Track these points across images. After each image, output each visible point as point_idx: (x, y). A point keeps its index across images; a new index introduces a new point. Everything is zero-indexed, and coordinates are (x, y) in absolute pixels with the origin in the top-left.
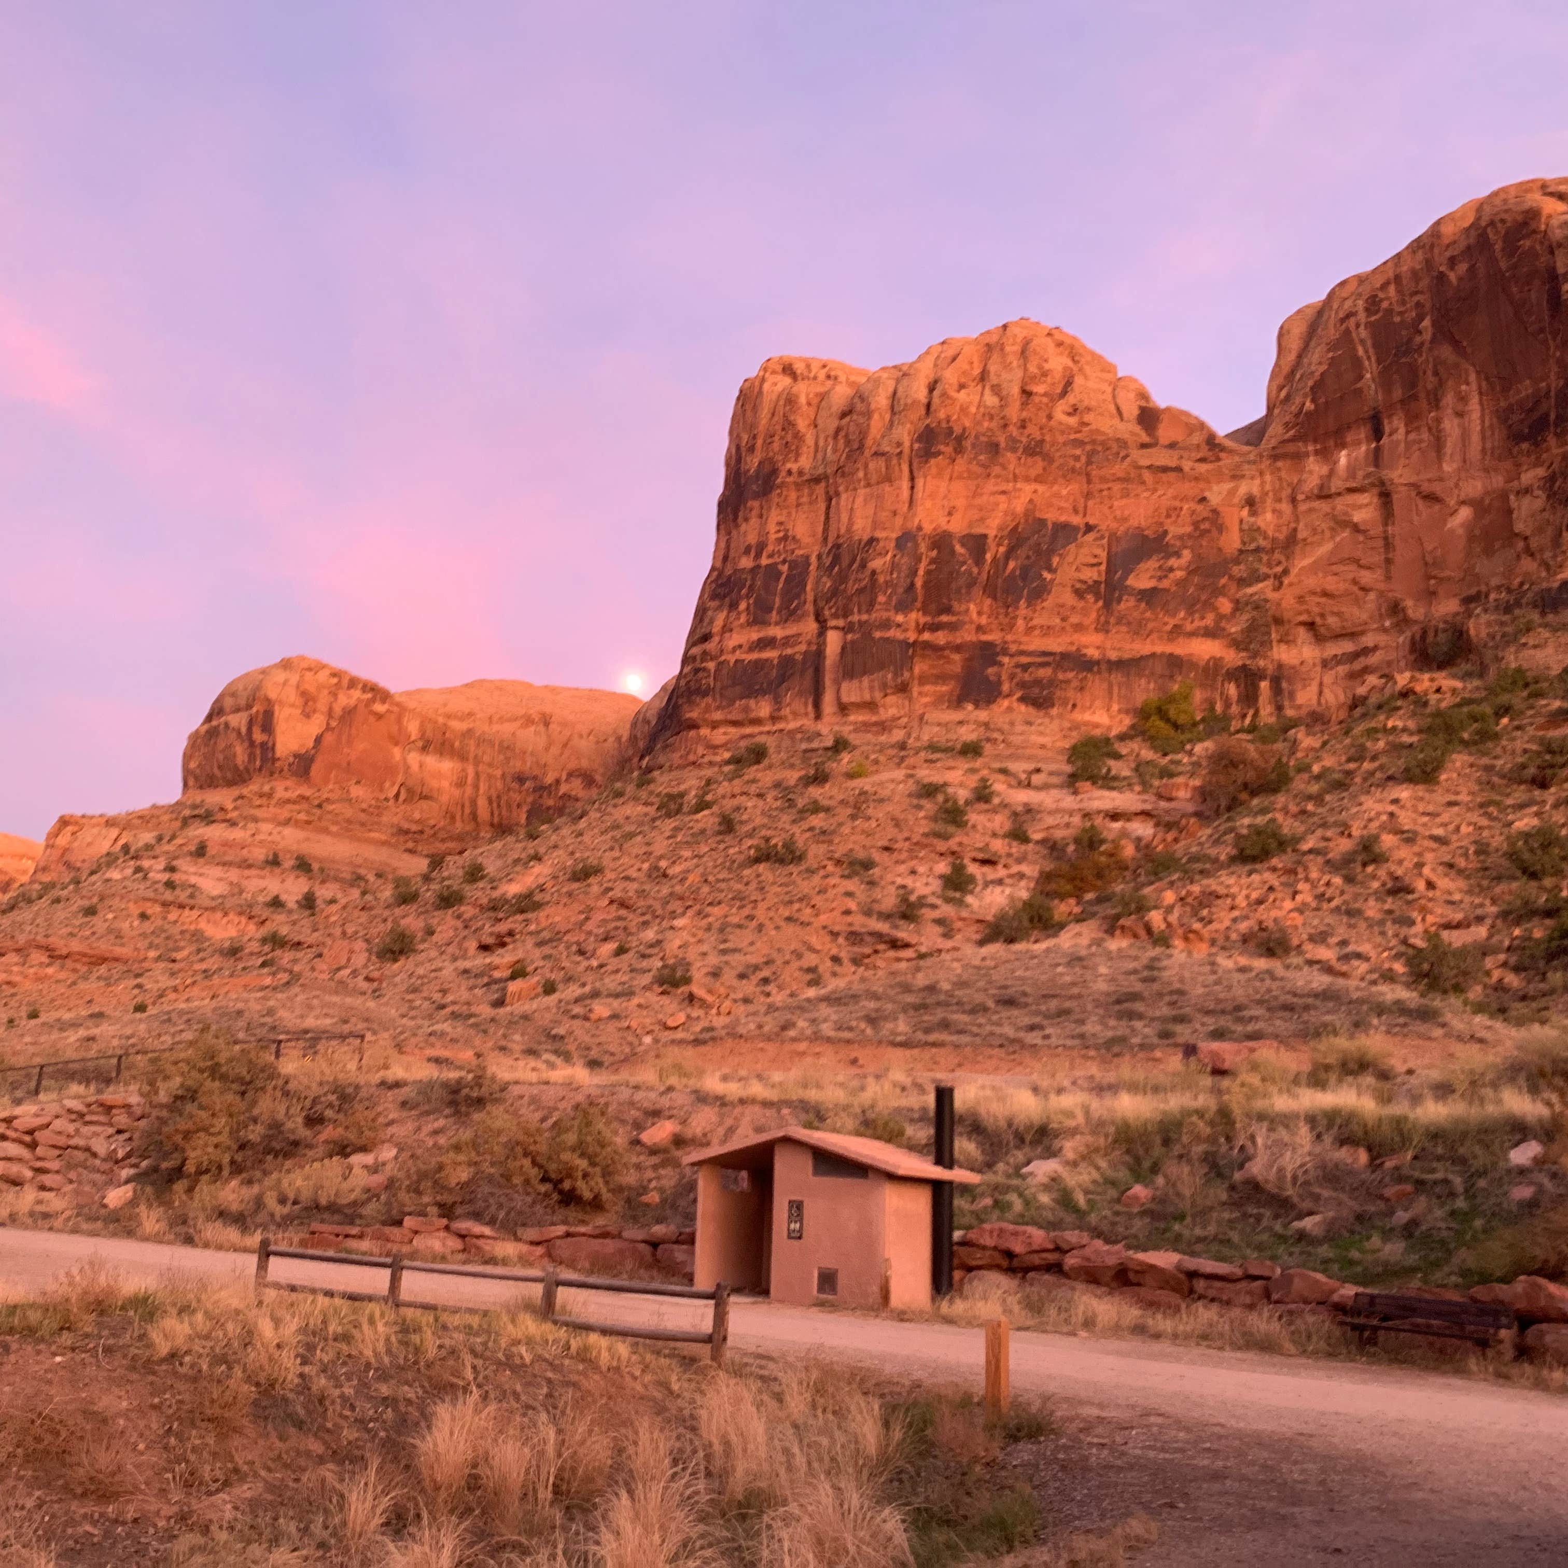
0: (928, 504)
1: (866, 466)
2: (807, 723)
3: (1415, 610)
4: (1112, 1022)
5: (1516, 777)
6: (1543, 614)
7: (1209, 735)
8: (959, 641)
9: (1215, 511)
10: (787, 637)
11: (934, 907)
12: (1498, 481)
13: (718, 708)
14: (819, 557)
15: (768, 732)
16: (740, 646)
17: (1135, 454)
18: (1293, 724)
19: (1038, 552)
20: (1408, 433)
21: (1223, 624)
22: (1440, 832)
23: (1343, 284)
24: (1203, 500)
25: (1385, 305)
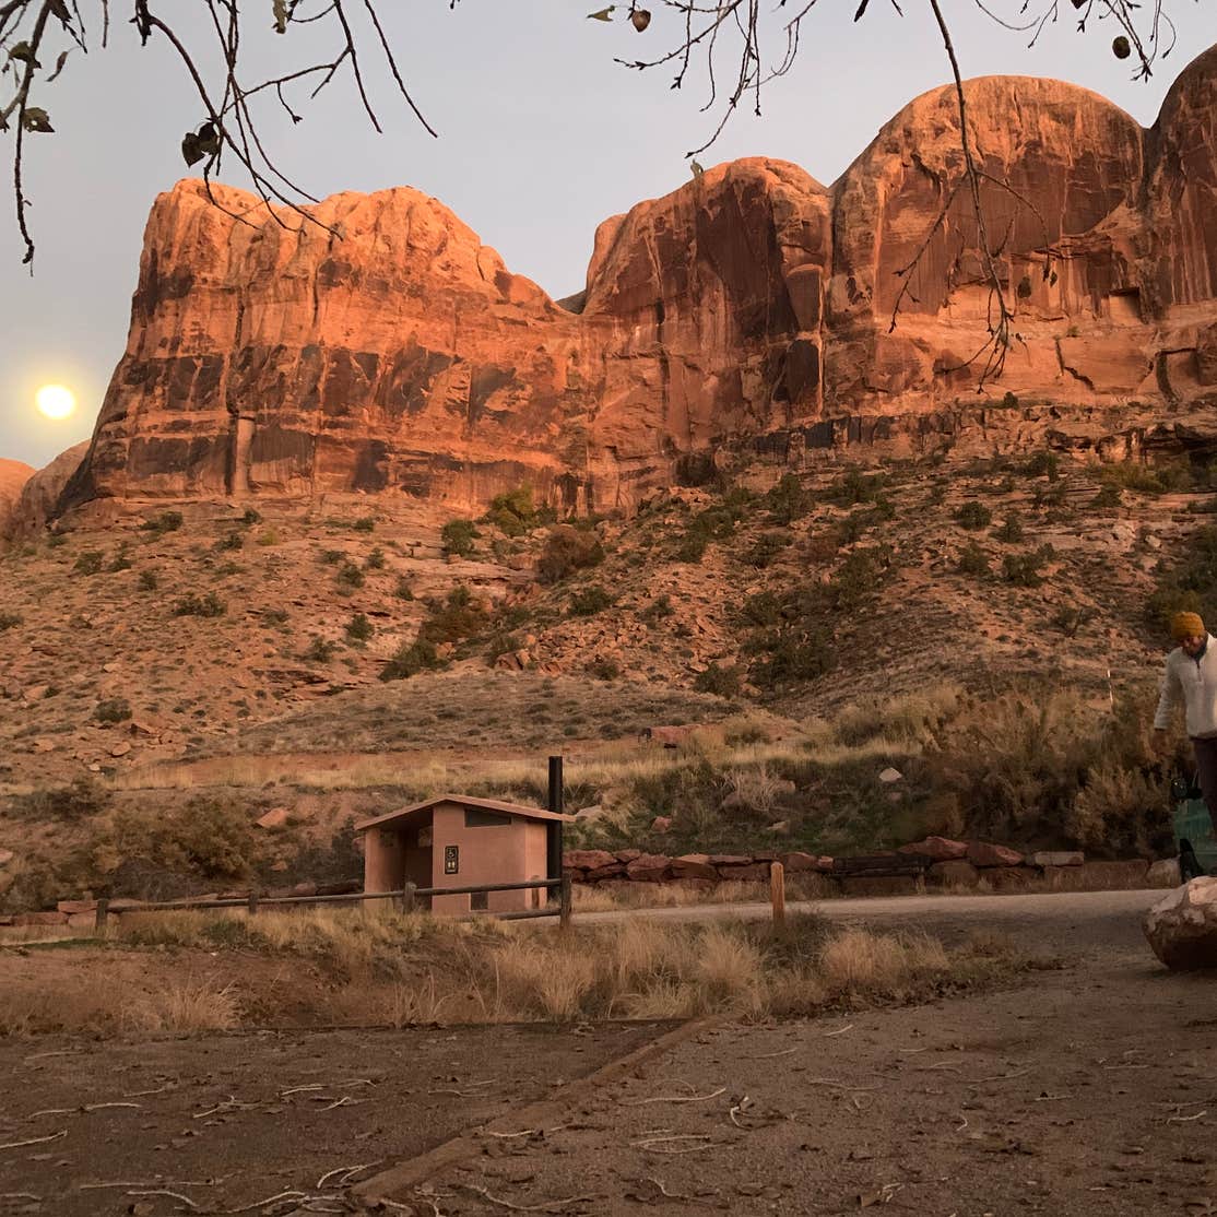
0: (329, 324)
1: (276, 285)
2: (221, 498)
3: (681, 444)
4: (530, 726)
5: (746, 560)
6: (759, 453)
7: (544, 523)
8: (354, 438)
9: (550, 359)
10: (201, 422)
11: (341, 650)
12: (734, 361)
13: (133, 480)
14: (232, 357)
15: (181, 504)
16: (155, 427)
17: (493, 307)
18: (600, 519)
19: (418, 374)
20: (680, 319)
21: (554, 442)
22: (703, 595)
23: (640, 205)
24: (541, 349)
25: (667, 226)
